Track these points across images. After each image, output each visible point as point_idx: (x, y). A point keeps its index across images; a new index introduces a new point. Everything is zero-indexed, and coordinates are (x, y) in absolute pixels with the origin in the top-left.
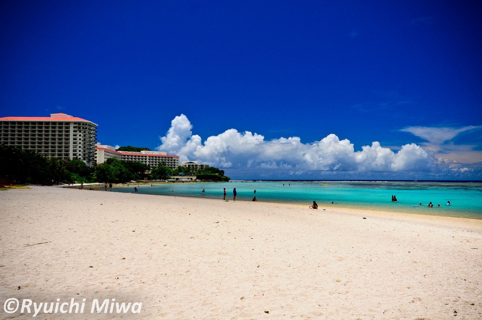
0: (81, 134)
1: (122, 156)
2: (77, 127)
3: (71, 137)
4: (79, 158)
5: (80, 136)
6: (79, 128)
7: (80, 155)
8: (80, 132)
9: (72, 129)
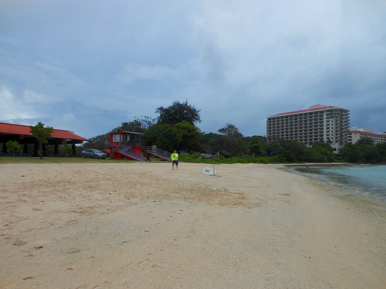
0: (333, 120)
1: (382, 137)
2: (330, 115)
3: (325, 123)
4: (332, 141)
5: (332, 122)
6: (331, 115)
7: (332, 138)
8: (332, 118)
9: (325, 116)
